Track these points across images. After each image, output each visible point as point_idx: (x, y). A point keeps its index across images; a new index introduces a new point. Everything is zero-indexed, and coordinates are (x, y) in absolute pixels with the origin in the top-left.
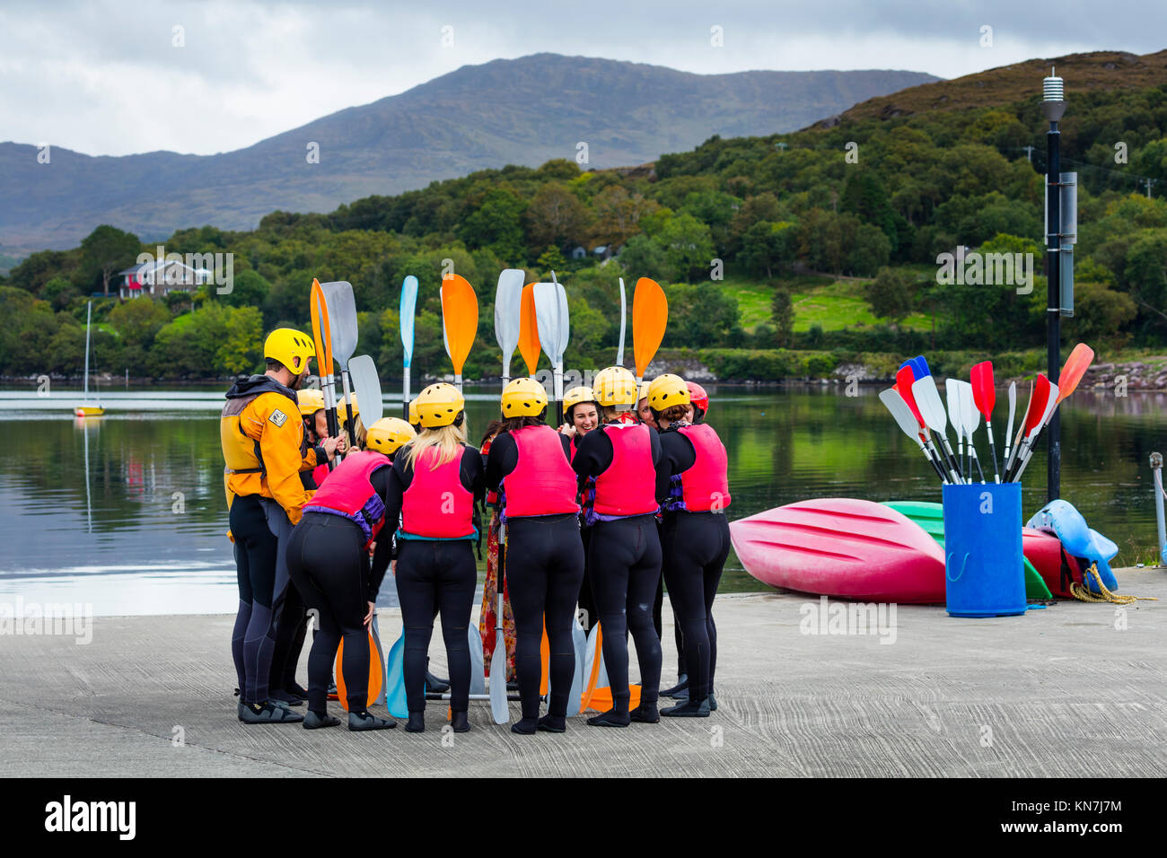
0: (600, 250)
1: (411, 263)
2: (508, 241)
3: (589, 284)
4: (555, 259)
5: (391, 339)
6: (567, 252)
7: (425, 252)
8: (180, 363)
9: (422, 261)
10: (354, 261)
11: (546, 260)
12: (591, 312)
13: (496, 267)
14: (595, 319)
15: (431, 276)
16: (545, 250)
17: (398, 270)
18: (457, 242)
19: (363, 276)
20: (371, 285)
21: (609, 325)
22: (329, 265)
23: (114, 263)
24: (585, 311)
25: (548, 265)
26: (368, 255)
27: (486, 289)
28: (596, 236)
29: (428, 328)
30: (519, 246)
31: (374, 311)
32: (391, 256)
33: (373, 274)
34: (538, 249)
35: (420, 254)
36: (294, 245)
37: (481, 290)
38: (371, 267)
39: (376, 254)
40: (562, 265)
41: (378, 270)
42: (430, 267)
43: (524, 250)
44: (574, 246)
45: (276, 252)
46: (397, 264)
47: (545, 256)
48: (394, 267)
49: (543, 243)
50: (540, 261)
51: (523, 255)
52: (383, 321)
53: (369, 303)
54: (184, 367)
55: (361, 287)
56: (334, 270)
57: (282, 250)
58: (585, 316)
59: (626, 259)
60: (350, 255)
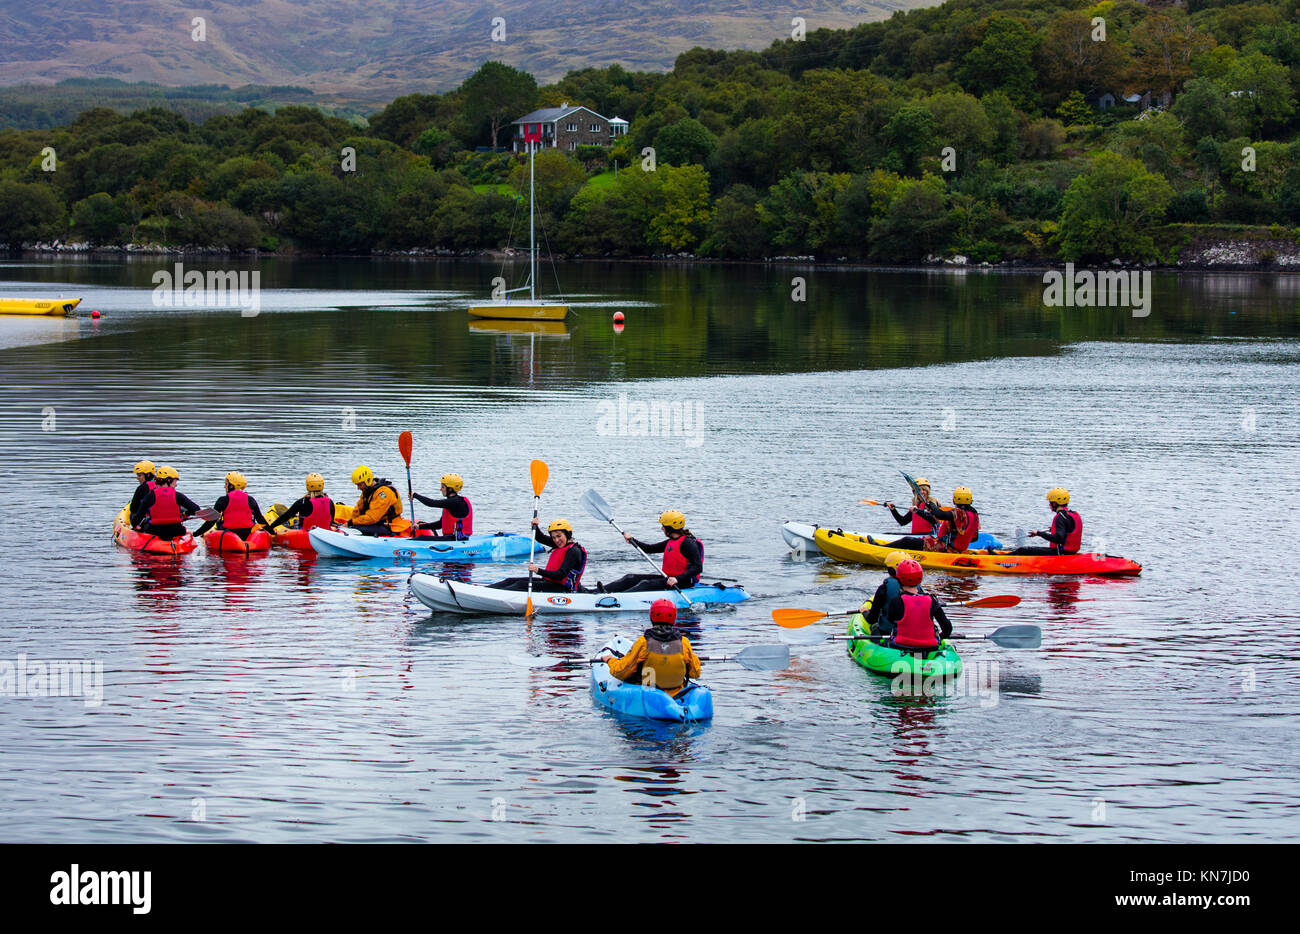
0: (1135, 98)
1: (905, 111)
2: (1018, 85)
3: (1136, 141)
4: (1079, 108)
5: (883, 209)
6: (1092, 100)
7: (921, 98)
8: (603, 236)
9: (920, 109)
10: (830, 108)
11: (1068, 110)
12: (1150, 176)
13: (1012, 117)
14: (1156, 185)
15: (931, 127)
16: (1066, 97)
17: (887, 120)
18: (952, 85)
19: (842, 127)
20: (851, 138)
21: (1175, 193)
22: (798, 113)
23: (504, 111)
24: (1143, 175)
25: (1070, 116)
26: (847, 100)
27: (1000, 145)
28: (1131, 80)
29: (934, 195)
30: (1032, 92)
31: (859, 172)
32: (877, 102)
33: (853, 125)
34: (1055, 95)
35: (915, 100)
36: (735, 88)
37: (995, 147)
38: (851, 115)
39: (859, 99)
40: (1087, 116)
41: (860, 119)
42: (930, 117)
43: (1038, 97)
44: (1099, 92)
45: (714, 96)
46: (885, 113)
47: (1065, 104)
48: (882, 115)
49: (1063, 89)
50: (1059, 110)
51: (1036, 103)
52: (870, 185)
53: (850, 161)
54: (607, 242)
55: (839, 141)
56: (804, 120)
57: (721, 94)
58: (1144, 182)
59: (1184, 110)
60: (824, 99)
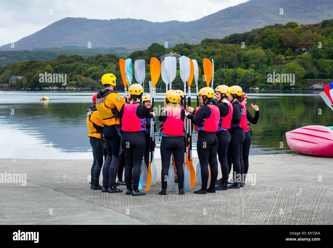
0: (304, 49)
1: (246, 54)
2: (276, 47)
3: (300, 60)
4: (290, 52)
5: (240, 77)
6: (293, 50)
7: (250, 50)
8: (177, 84)
9: (249, 53)
10: (229, 53)
11: (287, 52)
12: (300, 68)
13: (272, 55)
14: (302, 70)
15: (252, 58)
16: (287, 50)
17: (242, 56)
18: (260, 47)
19: (231, 58)
20: (234, 60)
21: (306, 72)
22: (221, 55)
23: (158, 54)
24: (299, 68)
25: (288, 54)
26: (233, 51)
27: (269, 61)
28: (302, 45)
29: (251, 73)
30: (279, 48)
31: (235, 68)
32: (240, 52)
33: (234, 57)
34: (284, 49)
35: (249, 51)
36: (211, 48)
37: (267, 62)
38: (234, 55)
39: (235, 51)
40: (292, 54)
41: (236, 56)
42: (252, 55)
43: (280, 50)
44: (296, 48)
45: (206, 51)
46: (242, 54)
47: (287, 51)
48: (241, 55)
49: (286, 48)
50: (285, 53)
51: (280, 51)
52: (237, 71)
53: (233, 66)
54: (178, 85)
55: (230, 61)
56: (223, 56)
57: (207, 50)
58: (299, 70)
59: (311, 52)
60: (227, 51)
